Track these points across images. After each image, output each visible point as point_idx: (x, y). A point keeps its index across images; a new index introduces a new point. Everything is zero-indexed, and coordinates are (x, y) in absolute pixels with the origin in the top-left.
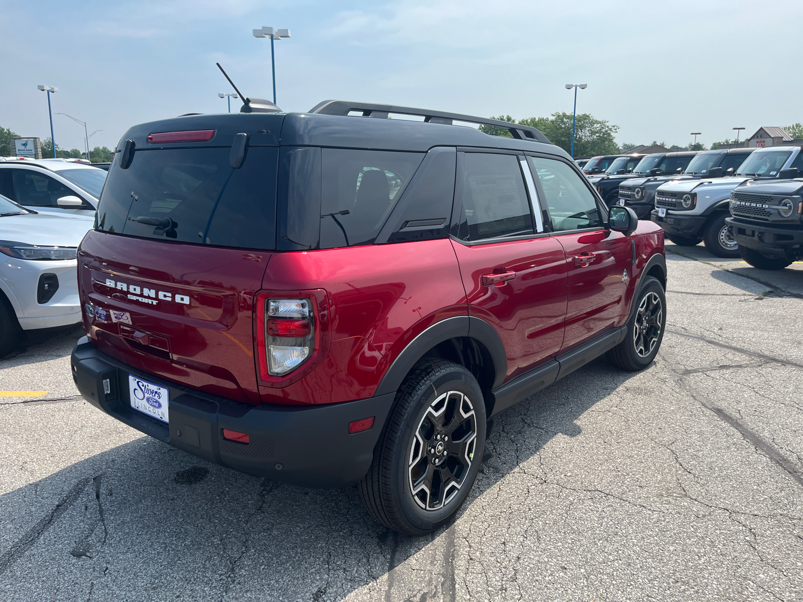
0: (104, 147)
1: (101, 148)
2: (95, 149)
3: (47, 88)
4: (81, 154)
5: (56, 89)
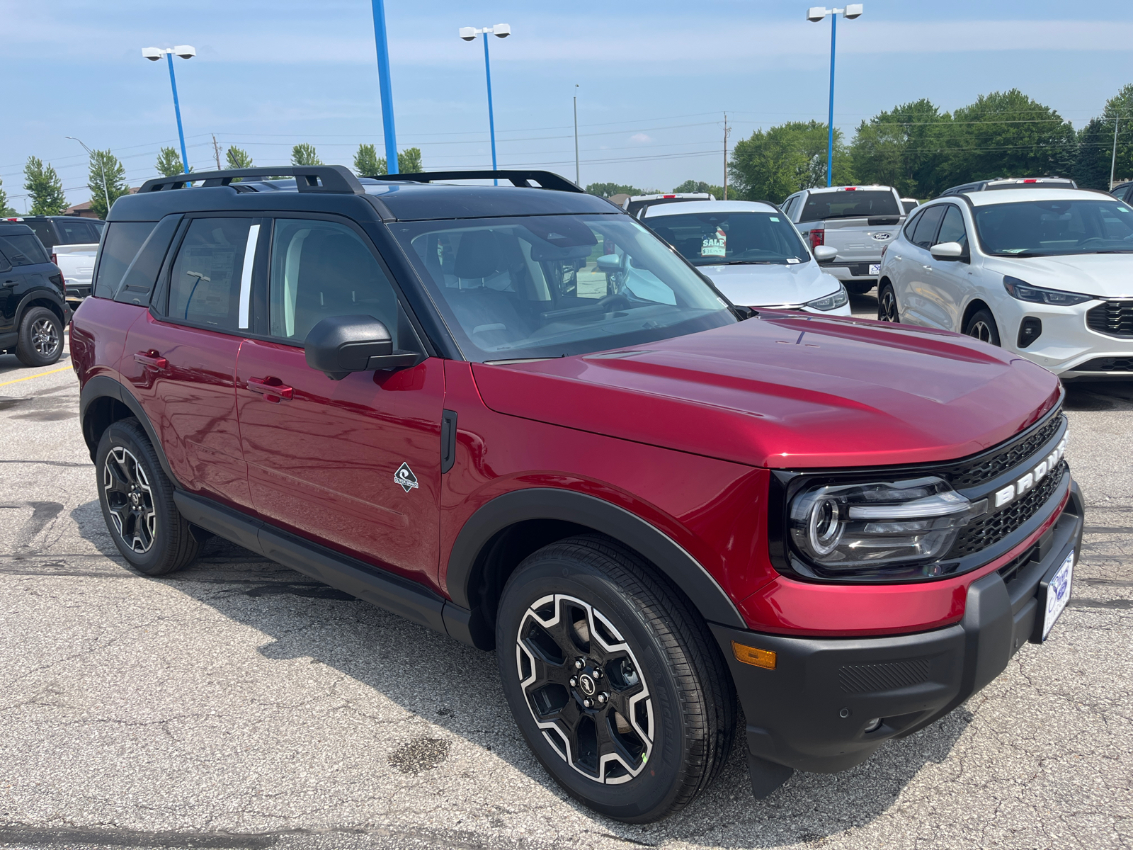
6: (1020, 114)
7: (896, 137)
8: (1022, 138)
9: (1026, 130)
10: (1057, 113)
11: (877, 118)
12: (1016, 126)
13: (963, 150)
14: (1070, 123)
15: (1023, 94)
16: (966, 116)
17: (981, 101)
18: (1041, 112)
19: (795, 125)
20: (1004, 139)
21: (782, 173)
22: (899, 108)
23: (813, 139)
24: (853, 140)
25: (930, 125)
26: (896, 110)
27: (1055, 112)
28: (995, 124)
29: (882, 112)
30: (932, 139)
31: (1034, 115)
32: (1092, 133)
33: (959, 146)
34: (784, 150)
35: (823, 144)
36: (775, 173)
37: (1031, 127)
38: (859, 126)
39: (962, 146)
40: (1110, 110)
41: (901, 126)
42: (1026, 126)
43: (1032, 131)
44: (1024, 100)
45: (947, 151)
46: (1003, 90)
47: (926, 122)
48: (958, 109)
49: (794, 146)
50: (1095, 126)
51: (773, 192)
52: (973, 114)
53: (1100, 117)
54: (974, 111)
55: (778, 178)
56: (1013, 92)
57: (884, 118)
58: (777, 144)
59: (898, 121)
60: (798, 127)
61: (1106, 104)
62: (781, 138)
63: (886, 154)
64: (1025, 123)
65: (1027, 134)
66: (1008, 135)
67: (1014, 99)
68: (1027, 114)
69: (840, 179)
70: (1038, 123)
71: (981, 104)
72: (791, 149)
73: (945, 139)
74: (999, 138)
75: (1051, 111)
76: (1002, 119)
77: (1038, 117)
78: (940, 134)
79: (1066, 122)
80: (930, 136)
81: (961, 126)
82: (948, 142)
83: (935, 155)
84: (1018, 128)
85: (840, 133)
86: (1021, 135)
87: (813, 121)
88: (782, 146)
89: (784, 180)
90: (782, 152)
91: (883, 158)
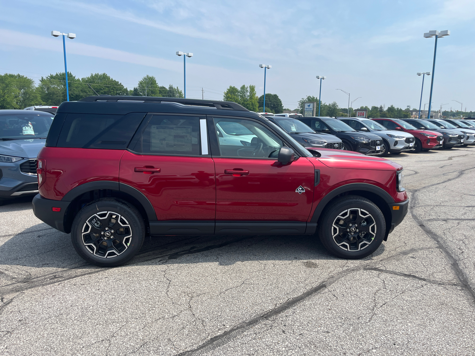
0: (366, 106)
1: (364, 107)
2: (361, 107)
3: (320, 77)
4: (354, 110)
5: (325, 77)
6: (109, 83)
7: (58, 86)
8: (110, 92)
9: (112, 89)
10: (121, 84)
11: (49, 77)
12: (108, 87)
13: (88, 94)
14: (127, 88)
15: (108, 75)
16: (87, 81)
17: (92, 76)
18: (116, 83)
19: (10, 75)
20: (104, 91)
21: (7, 96)
22: (58, 74)
23: (21, 82)
24: (39, 85)
25: (73, 83)
26: (57, 75)
27: (121, 83)
28: (100, 86)
29: (51, 75)
30: (74, 88)
31: (114, 84)
32: (135, 92)
33: (86, 92)
34: (7, 86)
35: (26, 85)
36: (3, 96)
37: (113, 88)
38: (41, 79)
39: (87, 93)
40: (140, 85)
41: (60, 81)
42: (111, 88)
43: (114, 90)
44: (109, 78)
45: (82, 94)
46: (101, 73)
47: (71, 81)
48: (83, 78)
49: (12, 84)
50: (135, 90)
51: (3, 105)
52: (90, 81)
53: (137, 87)
54: (90, 79)
55: (5, 98)
56: (104, 74)
57: (52, 77)
58: (3, 83)
59: (59, 79)
60: (12, 76)
61: (139, 82)
62: (5, 80)
63: (56, 93)
64: (111, 86)
65: (112, 91)
66: (106, 91)
67: (104, 77)
68: (111, 83)
69: (36, 101)
70: (116, 87)
71: (92, 77)
72: (10, 86)
73: (80, 89)
74: (102, 91)
75: (119, 83)
76: (102, 84)
77: (115, 85)
78: (77, 87)
79: (125, 88)
80: (73, 87)
81: (85, 84)
82: (81, 90)
83: (77, 95)
84: (109, 88)
85: (34, 81)
86: (110, 91)
87: (19, 74)
88: (5, 84)
89: (9, 100)
90: (6, 87)
91: (54, 94)
